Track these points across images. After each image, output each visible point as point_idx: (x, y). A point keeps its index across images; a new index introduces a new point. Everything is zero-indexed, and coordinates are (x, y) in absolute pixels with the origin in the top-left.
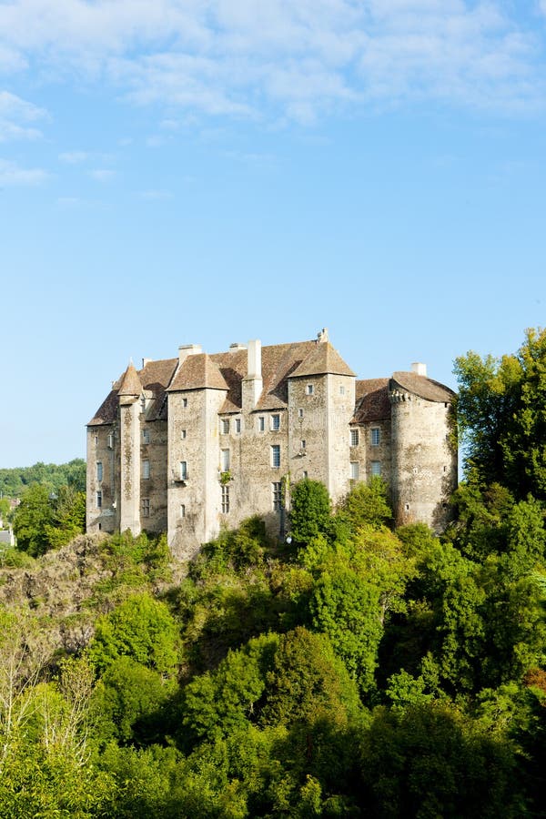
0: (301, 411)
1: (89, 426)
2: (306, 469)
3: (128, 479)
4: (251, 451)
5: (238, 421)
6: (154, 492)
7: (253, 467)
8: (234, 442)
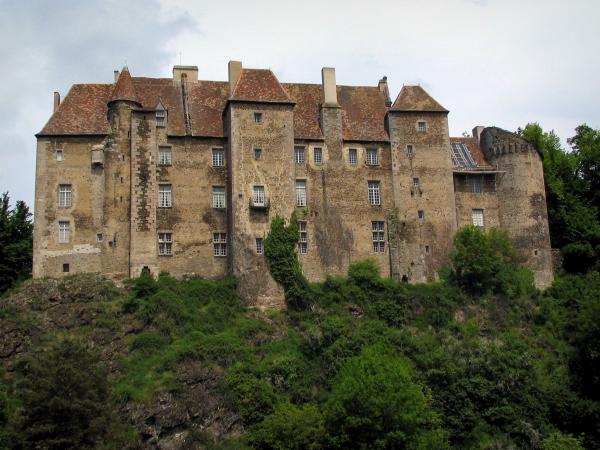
0: (410, 147)
1: (38, 136)
2: (421, 208)
3: (144, 204)
4: (338, 185)
5: (318, 151)
6: (181, 224)
7: (344, 203)
8: (313, 173)
